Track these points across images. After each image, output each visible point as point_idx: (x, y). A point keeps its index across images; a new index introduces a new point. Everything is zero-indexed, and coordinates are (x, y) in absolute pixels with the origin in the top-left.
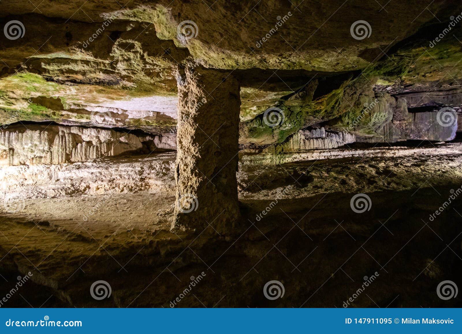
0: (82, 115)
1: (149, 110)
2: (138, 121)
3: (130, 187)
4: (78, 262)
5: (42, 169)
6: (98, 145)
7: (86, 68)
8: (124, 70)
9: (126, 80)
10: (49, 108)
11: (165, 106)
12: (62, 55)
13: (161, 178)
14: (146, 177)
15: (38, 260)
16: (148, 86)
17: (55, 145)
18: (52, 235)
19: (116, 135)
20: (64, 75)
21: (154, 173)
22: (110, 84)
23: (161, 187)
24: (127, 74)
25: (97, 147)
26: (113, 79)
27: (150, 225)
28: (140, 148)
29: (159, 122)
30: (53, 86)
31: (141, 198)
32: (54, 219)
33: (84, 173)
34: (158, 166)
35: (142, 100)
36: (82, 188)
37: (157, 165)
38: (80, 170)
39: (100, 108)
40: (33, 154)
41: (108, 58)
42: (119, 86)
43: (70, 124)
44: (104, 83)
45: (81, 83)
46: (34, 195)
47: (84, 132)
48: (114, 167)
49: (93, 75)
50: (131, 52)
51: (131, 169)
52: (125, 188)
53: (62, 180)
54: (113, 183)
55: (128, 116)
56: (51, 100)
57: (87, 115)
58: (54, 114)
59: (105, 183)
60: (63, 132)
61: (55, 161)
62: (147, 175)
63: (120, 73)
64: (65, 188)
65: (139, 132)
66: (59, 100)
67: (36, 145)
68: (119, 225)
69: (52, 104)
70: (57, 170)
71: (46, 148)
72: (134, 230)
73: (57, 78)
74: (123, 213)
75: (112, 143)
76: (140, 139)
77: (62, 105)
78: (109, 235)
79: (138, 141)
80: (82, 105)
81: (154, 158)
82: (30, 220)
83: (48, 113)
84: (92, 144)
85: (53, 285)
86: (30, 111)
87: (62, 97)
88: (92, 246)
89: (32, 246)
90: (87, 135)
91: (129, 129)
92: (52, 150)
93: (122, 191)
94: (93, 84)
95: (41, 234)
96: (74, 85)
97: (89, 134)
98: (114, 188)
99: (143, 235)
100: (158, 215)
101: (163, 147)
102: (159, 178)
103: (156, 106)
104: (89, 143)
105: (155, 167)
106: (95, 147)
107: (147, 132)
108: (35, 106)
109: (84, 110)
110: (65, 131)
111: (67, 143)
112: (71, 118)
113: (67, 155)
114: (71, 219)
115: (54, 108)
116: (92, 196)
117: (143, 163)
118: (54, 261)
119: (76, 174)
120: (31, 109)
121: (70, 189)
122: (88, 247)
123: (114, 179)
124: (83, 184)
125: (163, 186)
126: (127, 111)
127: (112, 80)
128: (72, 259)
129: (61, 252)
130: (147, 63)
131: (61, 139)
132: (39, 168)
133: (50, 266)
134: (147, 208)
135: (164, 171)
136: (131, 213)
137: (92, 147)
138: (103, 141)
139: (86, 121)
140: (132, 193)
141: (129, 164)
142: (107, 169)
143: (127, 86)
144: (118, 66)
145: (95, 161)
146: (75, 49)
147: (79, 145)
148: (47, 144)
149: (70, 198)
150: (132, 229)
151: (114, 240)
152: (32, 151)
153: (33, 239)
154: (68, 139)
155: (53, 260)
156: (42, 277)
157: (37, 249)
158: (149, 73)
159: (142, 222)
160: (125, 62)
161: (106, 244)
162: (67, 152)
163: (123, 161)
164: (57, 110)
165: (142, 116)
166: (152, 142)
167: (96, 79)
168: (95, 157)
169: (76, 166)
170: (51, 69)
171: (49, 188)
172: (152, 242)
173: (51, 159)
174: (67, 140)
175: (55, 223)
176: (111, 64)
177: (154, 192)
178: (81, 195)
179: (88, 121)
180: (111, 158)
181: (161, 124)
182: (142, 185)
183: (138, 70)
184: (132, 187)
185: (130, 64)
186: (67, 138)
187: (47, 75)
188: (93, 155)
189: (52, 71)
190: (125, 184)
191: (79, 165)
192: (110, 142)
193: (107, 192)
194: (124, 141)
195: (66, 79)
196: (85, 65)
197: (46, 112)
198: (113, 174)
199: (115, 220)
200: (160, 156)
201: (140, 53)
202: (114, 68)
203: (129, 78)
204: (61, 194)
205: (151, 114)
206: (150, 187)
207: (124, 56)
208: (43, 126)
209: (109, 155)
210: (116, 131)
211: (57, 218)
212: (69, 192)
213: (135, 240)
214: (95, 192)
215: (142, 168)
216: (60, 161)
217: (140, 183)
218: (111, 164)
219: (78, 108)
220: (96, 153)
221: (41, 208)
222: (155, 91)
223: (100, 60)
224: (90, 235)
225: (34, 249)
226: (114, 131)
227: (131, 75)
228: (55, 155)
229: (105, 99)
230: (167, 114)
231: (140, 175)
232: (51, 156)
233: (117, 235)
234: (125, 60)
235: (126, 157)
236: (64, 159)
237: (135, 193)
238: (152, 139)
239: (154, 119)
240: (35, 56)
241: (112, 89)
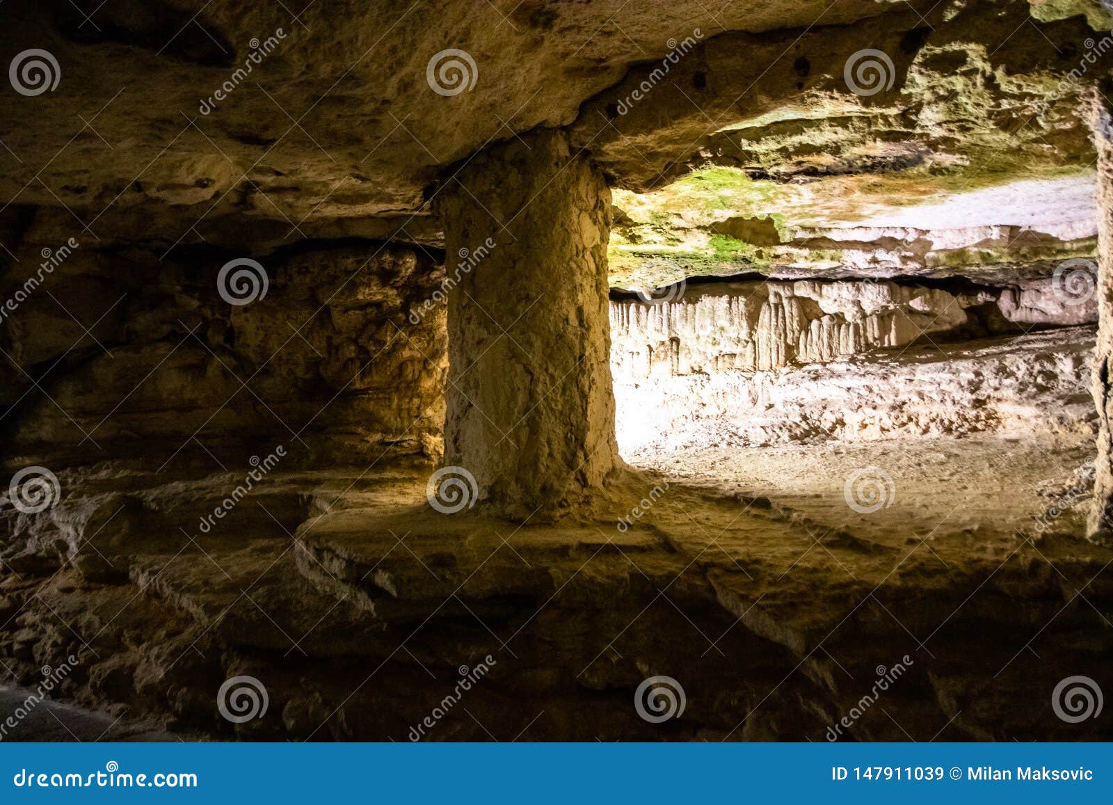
0: (822, 253)
1: (987, 223)
2: (961, 254)
3: (946, 422)
4: (848, 596)
5: (737, 382)
6: (859, 322)
7: (842, 134)
8: (939, 124)
9: (944, 150)
10: (749, 242)
11: (1038, 208)
12: (788, 113)
13: (1034, 397)
14: (989, 397)
15: (756, 583)
16: (1002, 156)
17: (762, 327)
18: (779, 530)
19: (901, 294)
20: (791, 159)
21: (1011, 385)
22: (900, 165)
23: (1034, 421)
24: (947, 134)
25: (856, 327)
26: (906, 153)
27: (1023, 520)
28: (961, 325)
29: (1017, 252)
30: (760, 190)
31: (981, 451)
32: (779, 493)
33: (828, 389)
34: (1023, 367)
35: (976, 199)
36: (826, 426)
37: (1019, 365)
38: (819, 382)
39: (863, 230)
40: (717, 348)
41: (896, 103)
42: (922, 169)
43: (792, 277)
44: (884, 166)
45: (830, 172)
46: (723, 439)
47: (824, 292)
48: (902, 374)
49: (859, 150)
50: (956, 74)
51: (949, 376)
52: (932, 425)
53: (778, 406)
54: (902, 412)
55: (931, 243)
56: (754, 225)
57: (833, 252)
58: (759, 255)
59: (881, 413)
60: (777, 294)
61: (764, 362)
62: (991, 392)
63: (928, 135)
64: (789, 423)
65: (957, 284)
66: (769, 221)
67: (722, 329)
68: (939, 515)
69: (754, 232)
70: (767, 383)
71: (744, 334)
72: (980, 529)
73: (775, 169)
74: (943, 486)
75: (892, 313)
76: (962, 301)
77: (777, 233)
78: (917, 537)
79: (957, 304)
80: (820, 229)
81: (1006, 348)
82: (728, 494)
83: (748, 255)
84: (844, 319)
85: (795, 643)
86: (711, 252)
87: (776, 215)
88: (876, 562)
89: (743, 550)
90: (832, 299)
91: (935, 276)
92: (755, 338)
93: (926, 431)
94: (857, 173)
95: (754, 526)
96: (811, 181)
97: (836, 296)
98: (904, 424)
99: (1008, 546)
100: (1040, 494)
101: (1023, 319)
102: (1027, 398)
103: (1012, 209)
104: (838, 319)
105: (1015, 369)
106: (851, 328)
107: (980, 282)
108: (721, 241)
109: (824, 239)
110: (782, 293)
111: (788, 320)
112: (795, 262)
113: (789, 349)
114: (817, 496)
115: (760, 242)
116: (851, 442)
117: (980, 360)
118: (794, 589)
119: (812, 393)
120: (714, 249)
121: (798, 426)
122: (866, 562)
123: (904, 403)
124: (827, 414)
125: (1040, 421)
126: (928, 231)
127: (904, 157)
128: (833, 587)
129: (806, 570)
130: (1005, 95)
131: (773, 311)
132: (729, 380)
133: (785, 598)
134: (1004, 475)
135: (1039, 380)
136: (965, 488)
137: (843, 326)
138: (868, 312)
139: (828, 267)
140: (951, 437)
141: (940, 365)
142: (885, 377)
143: (943, 166)
144: (922, 116)
145: (853, 360)
146: (818, 93)
147: (815, 323)
148: (745, 324)
149: (803, 448)
150: (976, 527)
151: (932, 550)
152: (715, 343)
153: (740, 534)
154: (790, 309)
155: (790, 585)
156: (769, 621)
157: (753, 558)
158: (1006, 123)
159: (1000, 512)
160: (942, 105)
161: (912, 559)
162: (789, 341)
163: (923, 357)
164: (765, 244)
165: (970, 241)
166: (992, 307)
167: (865, 159)
168: (851, 350)
169: (809, 372)
170: (762, 152)
171: (753, 423)
172: (1036, 565)
173: (755, 359)
174: (787, 314)
175: (782, 502)
176: (903, 116)
177: (1013, 435)
178: (824, 440)
179: (835, 264)
180: (891, 352)
181: (1024, 256)
182: (977, 419)
183: (977, 118)
184: (951, 423)
185: (956, 105)
186: (787, 309)
187: (755, 165)
188: (847, 345)
189: (764, 154)
190: (934, 415)
191: (817, 371)
192: (886, 313)
193: (886, 433)
194: (920, 308)
195: (794, 169)
196: (839, 129)
197: (743, 251)
198: (902, 390)
199: (926, 503)
200: (1023, 342)
201: (984, 73)
202: (913, 124)
203: (948, 144)
204: (779, 437)
205: (995, 234)
206: (999, 422)
207: (937, 90)
208: (734, 286)
209: (886, 345)
210: (902, 283)
211: (786, 492)
212: (798, 433)
213: (989, 557)
214: (856, 435)
215: (977, 374)
216: (774, 364)
217: (974, 412)
218: (893, 367)
219: (811, 236)
220: (855, 342)
221: (745, 468)
222: (1019, 168)
223: (876, 110)
224: (870, 534)
225: (747, 559)
226: (894, 285)
227: (958, 136)
228: (763, 349)
229: (879, 207)
230: (1039, 230)
231: (972, 392)
232: (755, 352)
233: (937, 539)
234: (940, 98)
235: (929, 349)
236: (782, 358)
237: (959, 437)
238: (993, 299)
239: (1003, 244)
240: (728, 128)
241: (903, 178)
